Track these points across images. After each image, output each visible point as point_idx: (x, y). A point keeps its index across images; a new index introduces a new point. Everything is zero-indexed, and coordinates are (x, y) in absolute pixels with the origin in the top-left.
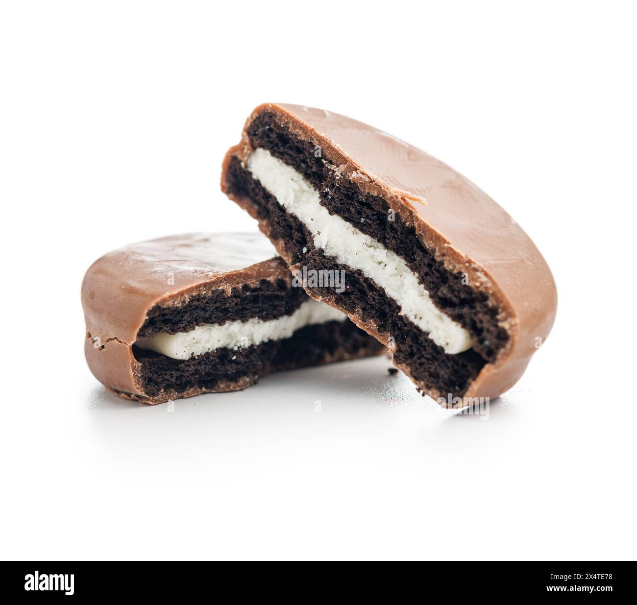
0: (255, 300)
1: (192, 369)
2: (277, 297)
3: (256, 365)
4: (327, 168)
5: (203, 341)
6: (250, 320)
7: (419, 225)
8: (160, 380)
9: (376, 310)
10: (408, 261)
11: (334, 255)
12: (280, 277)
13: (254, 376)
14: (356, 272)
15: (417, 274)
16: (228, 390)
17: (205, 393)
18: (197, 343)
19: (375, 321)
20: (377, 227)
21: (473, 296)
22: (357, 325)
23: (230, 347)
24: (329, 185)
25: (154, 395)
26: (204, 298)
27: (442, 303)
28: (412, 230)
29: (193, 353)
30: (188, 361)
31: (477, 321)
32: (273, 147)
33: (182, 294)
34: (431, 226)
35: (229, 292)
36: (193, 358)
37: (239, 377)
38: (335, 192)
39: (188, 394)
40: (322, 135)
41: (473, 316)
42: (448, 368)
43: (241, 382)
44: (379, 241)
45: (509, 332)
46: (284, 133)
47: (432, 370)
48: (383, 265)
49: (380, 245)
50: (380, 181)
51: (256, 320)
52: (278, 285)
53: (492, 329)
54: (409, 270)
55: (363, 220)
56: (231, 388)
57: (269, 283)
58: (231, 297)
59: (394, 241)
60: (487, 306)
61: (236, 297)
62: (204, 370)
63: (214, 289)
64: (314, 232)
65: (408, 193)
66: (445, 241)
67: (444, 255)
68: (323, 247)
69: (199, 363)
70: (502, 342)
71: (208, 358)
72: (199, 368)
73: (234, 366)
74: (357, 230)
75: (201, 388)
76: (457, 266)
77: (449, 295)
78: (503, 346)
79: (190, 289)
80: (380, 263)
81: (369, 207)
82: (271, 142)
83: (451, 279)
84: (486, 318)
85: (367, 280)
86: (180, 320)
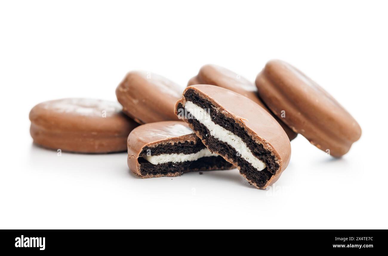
0: (183, 147)
1: (158, 168)
2: (190, 147)
3: (181, 169)
4: (213, 108)
5: (163, 159)
6: (180, 154)
7: (246, 127)
8: (147, 171)
9: (233, 155)
10: (242, 139)
11: (217, 138)
12: (192, 141)
13: (182, 172)
14: (225, 143)
15: (246, 144)
16: (171, 176)
17: (163, 176)
18: (161, 159)
19: (232, 159)
20: (231, 128)
21: (266, 152)
22: (226, 160)
23: (173, 162)
24: (214, 114)
25: (144, 175)
26: (164, 145)
27: (256, 154)
28: (243, 129)
29: (159, 163)
30: (157, 165)
31: (268, 161)
32: (193, 101)
33: (155, 143)
34: (250, 129)
35: (173, 144)
36: (159, 164)
37: (175, 172)
38: (217, 117)
39: (157, 176)
40: (211, 98)
41: (266, 159)
42: (259, 175)
43: (176, 174)
44: (232, 132)
45: (279, 165)
46: (197, 96)
47: (253, 176)
48: (234, 140)
49: (232, 133)
50: (232, 114)
51: (182, 154)
52: (191, 143)
53: (274, 163)
54: (243, 142)
55: (226, 126)
56: (172, 175)
57: (188, 142)
58: (174, 145)
59: (237, 133)
60: (271, 155)
61: (176, 146)
62: (163, 168)
63: (167, 142)
64: (210, 130)
65: (242, 118)
66: (255, 134)
67: (255, 138)
68: (214, 135)
69: (161, 166)
70: (277, 168)
71: (164, 165)
72: (161, 168)
73: (173, 168)
74: (224, 129)
75: (162, 174)
76: (260, 142)
77: (258, 152)
78: (278, 169)
79: (158, 142)
80: (233, 139)
81: (228, 121)
82: (193, 99)
83: (258, 146)
84: (271, 160)
85: (229, 146)
86: (155, 152)
